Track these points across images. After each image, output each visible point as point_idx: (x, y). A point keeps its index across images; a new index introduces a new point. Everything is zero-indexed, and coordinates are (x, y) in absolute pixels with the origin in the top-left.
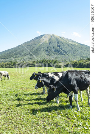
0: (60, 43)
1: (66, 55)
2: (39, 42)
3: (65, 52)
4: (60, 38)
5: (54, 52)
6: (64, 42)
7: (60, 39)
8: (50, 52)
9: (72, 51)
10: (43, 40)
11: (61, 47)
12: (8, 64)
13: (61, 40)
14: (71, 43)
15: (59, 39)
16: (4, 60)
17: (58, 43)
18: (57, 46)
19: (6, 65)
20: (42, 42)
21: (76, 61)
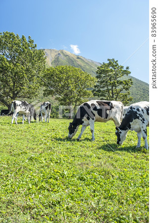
4: (78, 58)
7: (78, 60)
15: (75, 60)
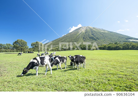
0: (93, 32)
1: (98, 40)
2: (78, 32)
3: (97, 38)
5: (89, 39)
6: (97, 31)
8: (86, 39)
9: (104, 38)
10: (81, 31)
11: (94, 35)
12: (56, 49)
13: (94, 29)
14: (102, 31)
16: (55, 46)
17: (92, 32)
18: (91, 34)
19: (55, 49)
20: (80, 32)
21: (105, 45)
